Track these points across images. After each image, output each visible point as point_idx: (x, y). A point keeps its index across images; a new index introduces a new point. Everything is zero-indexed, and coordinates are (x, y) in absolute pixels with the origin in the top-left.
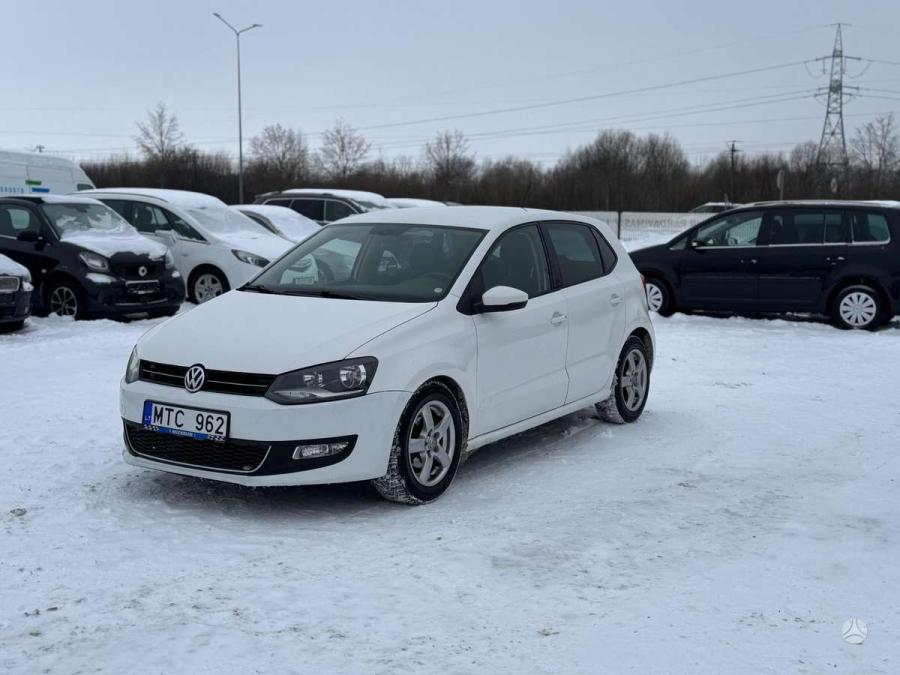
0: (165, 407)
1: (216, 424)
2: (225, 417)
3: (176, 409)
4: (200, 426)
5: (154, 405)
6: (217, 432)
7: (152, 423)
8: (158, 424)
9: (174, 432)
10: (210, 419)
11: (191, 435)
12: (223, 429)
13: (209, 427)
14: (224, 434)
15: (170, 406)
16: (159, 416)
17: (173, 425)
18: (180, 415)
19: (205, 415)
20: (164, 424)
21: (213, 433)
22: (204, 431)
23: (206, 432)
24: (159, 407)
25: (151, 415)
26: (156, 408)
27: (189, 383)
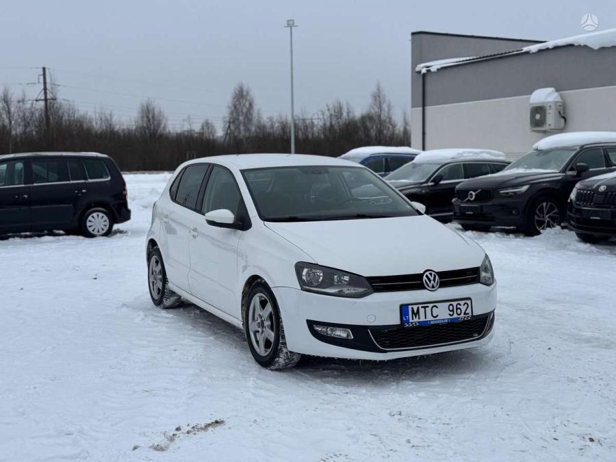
0: (420, 306)
1: (463, 308)
2: (469, 302)
3: (431, 305)
4: (451, 313)
5: (410, 307)
6: (465, 314)
7: (411, 321)
8: (416, 320)
9: (432, 323)
10: (458, 306)
11: (446, 321)
12: (469, 311)
13: (459, 311)
14: (470, 314)
15: (425, 304)
16: (416, 314)
17: (429, 318)
18: (434, 308)
19: (455, 304)
20: (422, 319)
21: (462, 315)
22: (455, 316)
23: (458, 316)
24: (415, 308)
25: (408, 315)
26: (412, 308)
27: (430, 285)
